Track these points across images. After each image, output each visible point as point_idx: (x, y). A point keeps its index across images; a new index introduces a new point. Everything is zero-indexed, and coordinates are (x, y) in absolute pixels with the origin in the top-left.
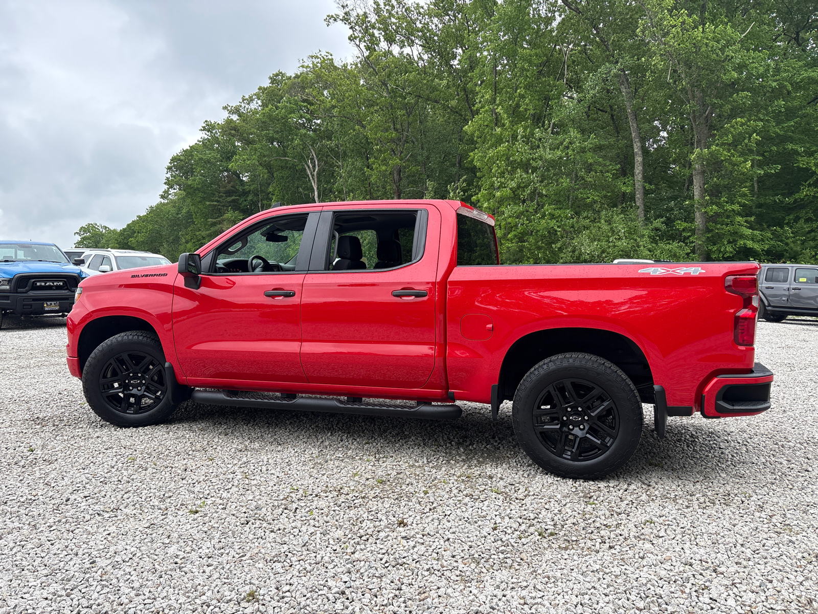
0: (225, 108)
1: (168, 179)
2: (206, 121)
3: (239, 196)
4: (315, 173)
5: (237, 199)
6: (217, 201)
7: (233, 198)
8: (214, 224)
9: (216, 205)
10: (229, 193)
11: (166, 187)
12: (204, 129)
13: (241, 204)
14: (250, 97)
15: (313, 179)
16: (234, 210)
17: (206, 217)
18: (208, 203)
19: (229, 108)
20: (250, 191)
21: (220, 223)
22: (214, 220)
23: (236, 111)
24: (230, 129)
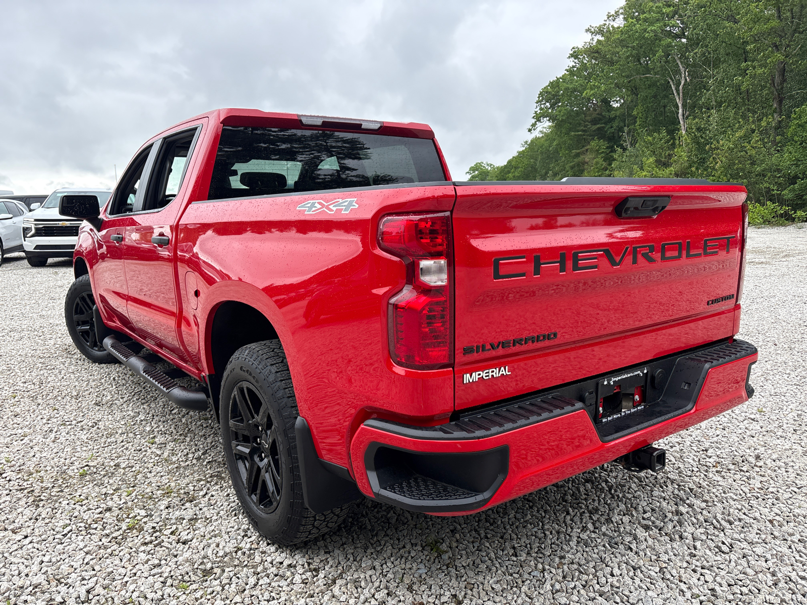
0: (588, 30)
1: (536, 112)
2: (573, 48)
3: (605, 123)
4: (681, 87)
5: (602, 127)
6: (583, 131)
7: (598, 126)
8: (578, 155)
9: (581, 135)
10: (594, 122)
11: (533, 121)
12: (572, 56)
13: (606, 132)
14: (616, 12)
15: (679, 94)
16: (599, 139)
17: (570, 148)
18: (573, 133)
19: (593, 30)
20: (616, 116)
21: (583, 153)
22: (578, 151)
23: (600, 31)
24: (593, 52)
